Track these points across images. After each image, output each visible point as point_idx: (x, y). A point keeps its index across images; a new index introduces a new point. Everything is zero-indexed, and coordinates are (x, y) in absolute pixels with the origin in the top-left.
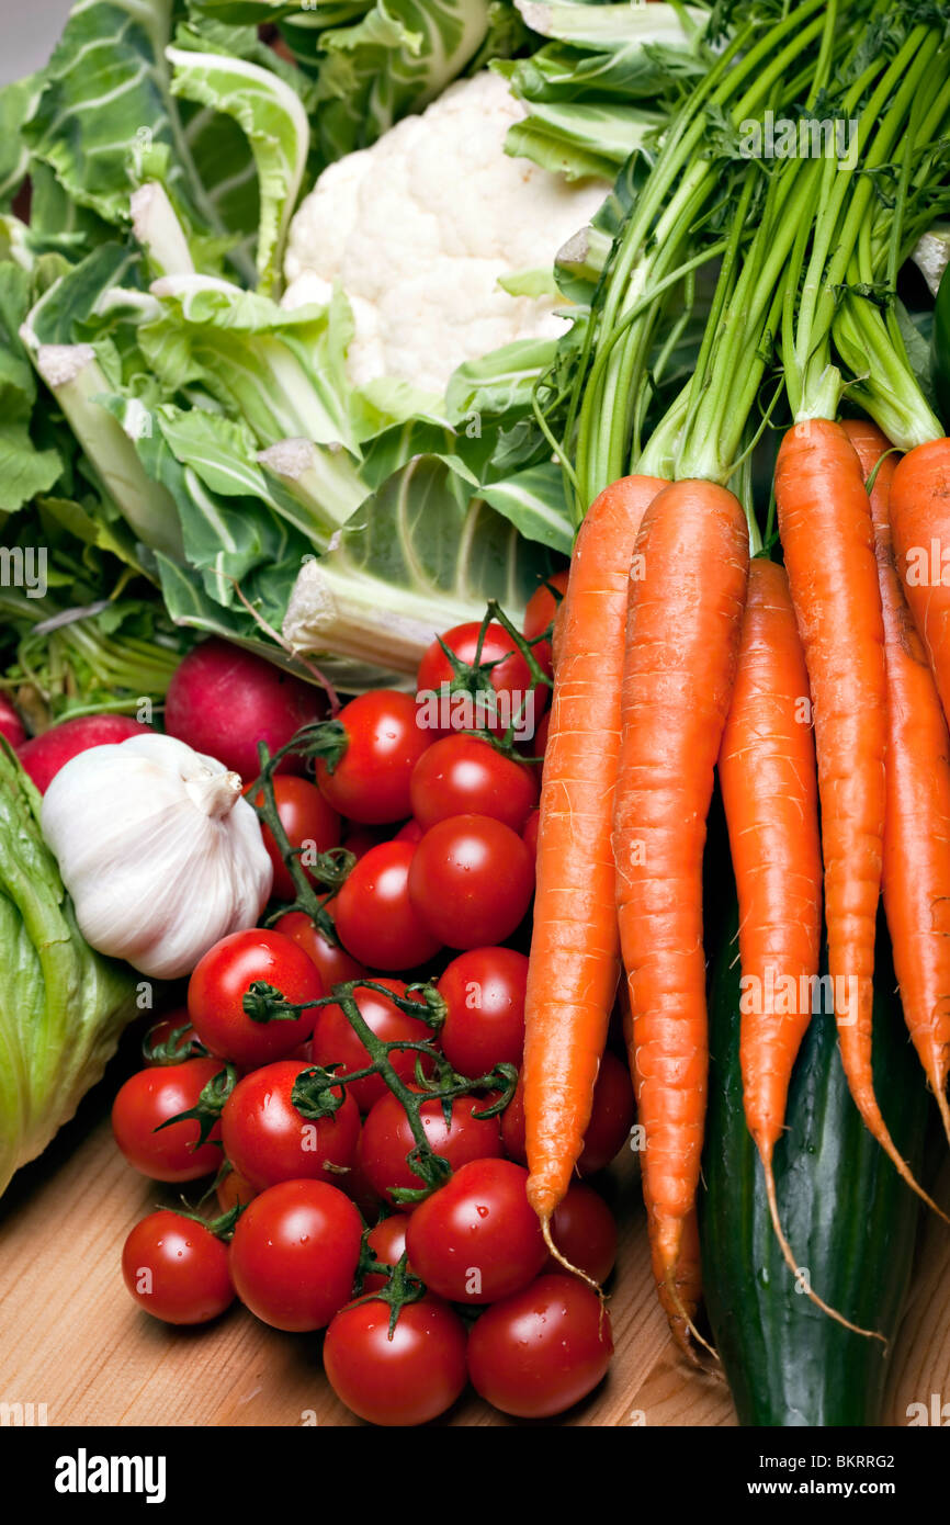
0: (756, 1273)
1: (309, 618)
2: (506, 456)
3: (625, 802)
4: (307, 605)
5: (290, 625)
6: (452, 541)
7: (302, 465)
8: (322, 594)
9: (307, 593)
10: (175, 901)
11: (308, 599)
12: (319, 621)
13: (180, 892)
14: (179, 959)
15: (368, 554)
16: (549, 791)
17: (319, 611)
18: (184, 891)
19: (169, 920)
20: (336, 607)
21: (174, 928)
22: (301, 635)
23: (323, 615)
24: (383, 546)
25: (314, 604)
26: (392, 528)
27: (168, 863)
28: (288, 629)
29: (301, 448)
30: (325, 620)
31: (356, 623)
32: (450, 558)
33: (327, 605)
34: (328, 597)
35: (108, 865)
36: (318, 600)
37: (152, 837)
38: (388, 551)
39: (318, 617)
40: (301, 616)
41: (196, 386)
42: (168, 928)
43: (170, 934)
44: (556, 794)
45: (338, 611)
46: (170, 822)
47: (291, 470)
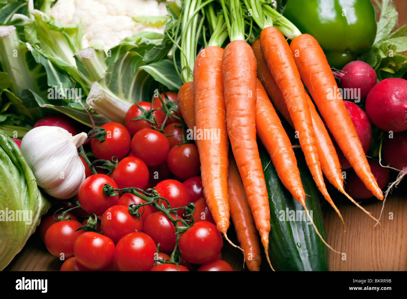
0: (296, 244)
1: (95, 98)
2: (148, 58)
3: (235, 121)
4: (95, 94)
5: (89, 100)
6: (129, 82)
7: (91, 55)
8: (100, 90)
9: (95, 90)
10: (69, 169)
11: (95, 92)
12: (98, 98)
13: (71, 166)
14: (69, 188)
15: (110, 82)
16: (202, 124)
17: (98, 96)
18: (72, 166)
19: (68, 174)
20: (104, 94)
21: (68, 178)
22: (92, 103)
23: (100, 97)
24: (114, 80)
25: (97, 93)
26: (117, 75)
27: (68, 157)
28: (88, 101)
29: (90, 51)
30: (100, 98)
31: (109, 100)
32: (128, 88)
33: (101, 93)
34: (102, 91)
35: (50, 156)
36: (98, 92)
37: (63, 149)
38: (115, 82)
39: (98, 97)
40: (92, 97)
41: (38, 44)
42: (67, 177)
43: (67, 179)
44: (205, 124)
45: (105, 96)
46: (67, 145)
47: (87, 57)
